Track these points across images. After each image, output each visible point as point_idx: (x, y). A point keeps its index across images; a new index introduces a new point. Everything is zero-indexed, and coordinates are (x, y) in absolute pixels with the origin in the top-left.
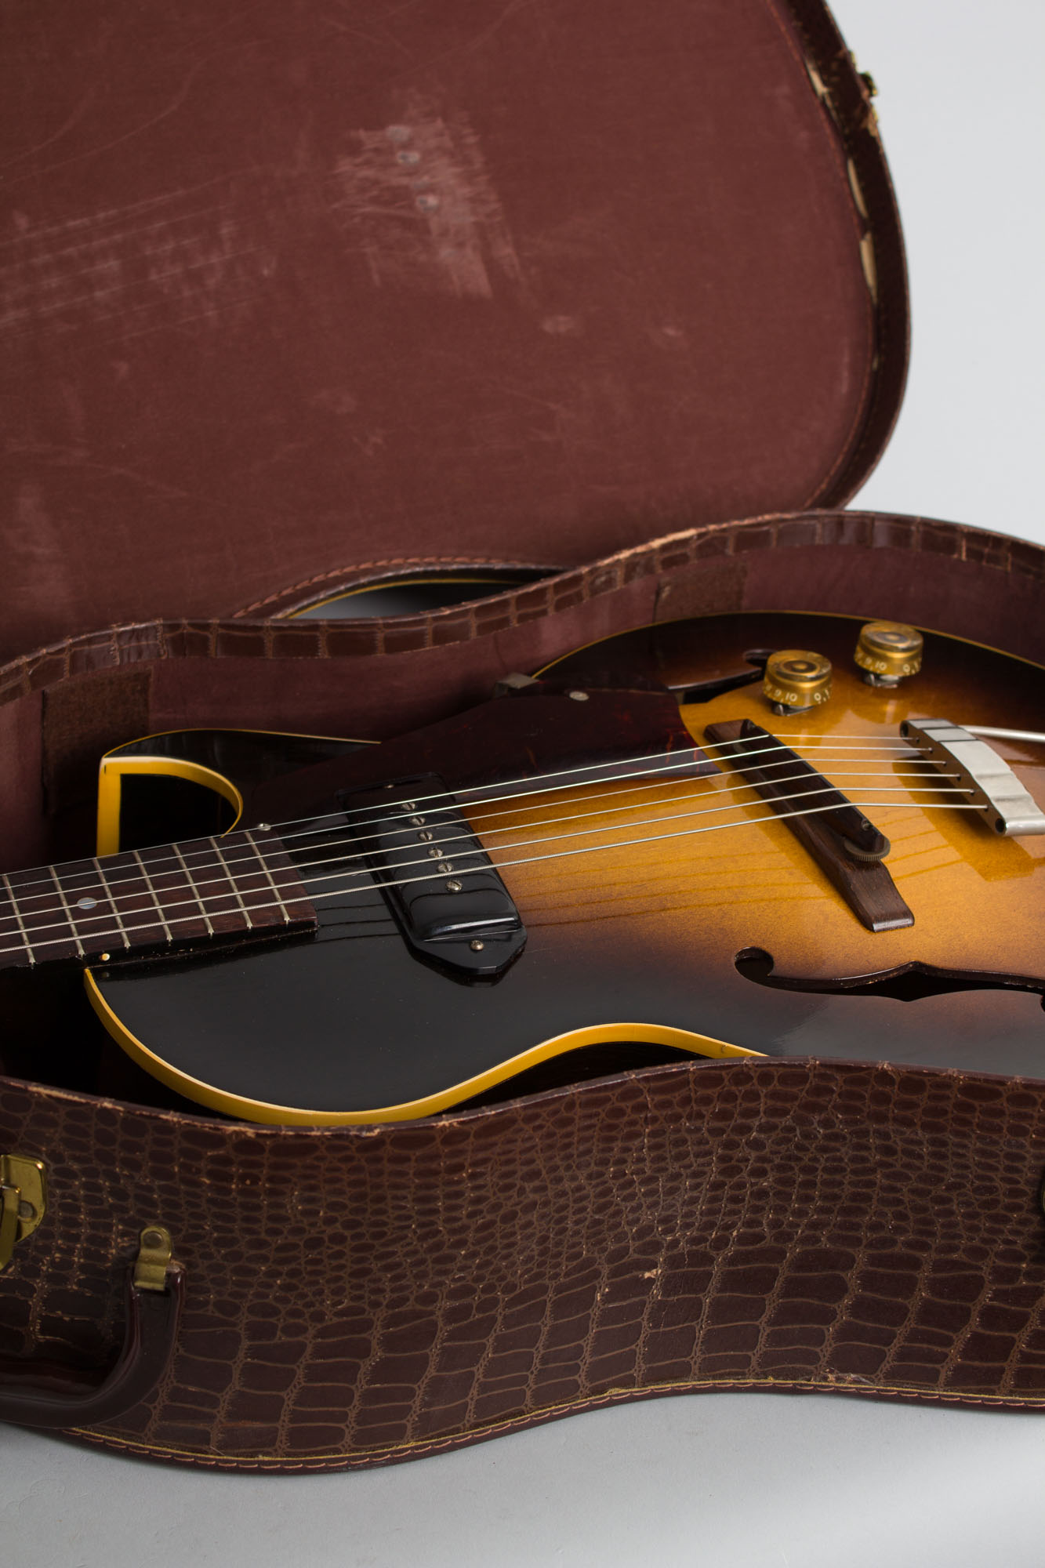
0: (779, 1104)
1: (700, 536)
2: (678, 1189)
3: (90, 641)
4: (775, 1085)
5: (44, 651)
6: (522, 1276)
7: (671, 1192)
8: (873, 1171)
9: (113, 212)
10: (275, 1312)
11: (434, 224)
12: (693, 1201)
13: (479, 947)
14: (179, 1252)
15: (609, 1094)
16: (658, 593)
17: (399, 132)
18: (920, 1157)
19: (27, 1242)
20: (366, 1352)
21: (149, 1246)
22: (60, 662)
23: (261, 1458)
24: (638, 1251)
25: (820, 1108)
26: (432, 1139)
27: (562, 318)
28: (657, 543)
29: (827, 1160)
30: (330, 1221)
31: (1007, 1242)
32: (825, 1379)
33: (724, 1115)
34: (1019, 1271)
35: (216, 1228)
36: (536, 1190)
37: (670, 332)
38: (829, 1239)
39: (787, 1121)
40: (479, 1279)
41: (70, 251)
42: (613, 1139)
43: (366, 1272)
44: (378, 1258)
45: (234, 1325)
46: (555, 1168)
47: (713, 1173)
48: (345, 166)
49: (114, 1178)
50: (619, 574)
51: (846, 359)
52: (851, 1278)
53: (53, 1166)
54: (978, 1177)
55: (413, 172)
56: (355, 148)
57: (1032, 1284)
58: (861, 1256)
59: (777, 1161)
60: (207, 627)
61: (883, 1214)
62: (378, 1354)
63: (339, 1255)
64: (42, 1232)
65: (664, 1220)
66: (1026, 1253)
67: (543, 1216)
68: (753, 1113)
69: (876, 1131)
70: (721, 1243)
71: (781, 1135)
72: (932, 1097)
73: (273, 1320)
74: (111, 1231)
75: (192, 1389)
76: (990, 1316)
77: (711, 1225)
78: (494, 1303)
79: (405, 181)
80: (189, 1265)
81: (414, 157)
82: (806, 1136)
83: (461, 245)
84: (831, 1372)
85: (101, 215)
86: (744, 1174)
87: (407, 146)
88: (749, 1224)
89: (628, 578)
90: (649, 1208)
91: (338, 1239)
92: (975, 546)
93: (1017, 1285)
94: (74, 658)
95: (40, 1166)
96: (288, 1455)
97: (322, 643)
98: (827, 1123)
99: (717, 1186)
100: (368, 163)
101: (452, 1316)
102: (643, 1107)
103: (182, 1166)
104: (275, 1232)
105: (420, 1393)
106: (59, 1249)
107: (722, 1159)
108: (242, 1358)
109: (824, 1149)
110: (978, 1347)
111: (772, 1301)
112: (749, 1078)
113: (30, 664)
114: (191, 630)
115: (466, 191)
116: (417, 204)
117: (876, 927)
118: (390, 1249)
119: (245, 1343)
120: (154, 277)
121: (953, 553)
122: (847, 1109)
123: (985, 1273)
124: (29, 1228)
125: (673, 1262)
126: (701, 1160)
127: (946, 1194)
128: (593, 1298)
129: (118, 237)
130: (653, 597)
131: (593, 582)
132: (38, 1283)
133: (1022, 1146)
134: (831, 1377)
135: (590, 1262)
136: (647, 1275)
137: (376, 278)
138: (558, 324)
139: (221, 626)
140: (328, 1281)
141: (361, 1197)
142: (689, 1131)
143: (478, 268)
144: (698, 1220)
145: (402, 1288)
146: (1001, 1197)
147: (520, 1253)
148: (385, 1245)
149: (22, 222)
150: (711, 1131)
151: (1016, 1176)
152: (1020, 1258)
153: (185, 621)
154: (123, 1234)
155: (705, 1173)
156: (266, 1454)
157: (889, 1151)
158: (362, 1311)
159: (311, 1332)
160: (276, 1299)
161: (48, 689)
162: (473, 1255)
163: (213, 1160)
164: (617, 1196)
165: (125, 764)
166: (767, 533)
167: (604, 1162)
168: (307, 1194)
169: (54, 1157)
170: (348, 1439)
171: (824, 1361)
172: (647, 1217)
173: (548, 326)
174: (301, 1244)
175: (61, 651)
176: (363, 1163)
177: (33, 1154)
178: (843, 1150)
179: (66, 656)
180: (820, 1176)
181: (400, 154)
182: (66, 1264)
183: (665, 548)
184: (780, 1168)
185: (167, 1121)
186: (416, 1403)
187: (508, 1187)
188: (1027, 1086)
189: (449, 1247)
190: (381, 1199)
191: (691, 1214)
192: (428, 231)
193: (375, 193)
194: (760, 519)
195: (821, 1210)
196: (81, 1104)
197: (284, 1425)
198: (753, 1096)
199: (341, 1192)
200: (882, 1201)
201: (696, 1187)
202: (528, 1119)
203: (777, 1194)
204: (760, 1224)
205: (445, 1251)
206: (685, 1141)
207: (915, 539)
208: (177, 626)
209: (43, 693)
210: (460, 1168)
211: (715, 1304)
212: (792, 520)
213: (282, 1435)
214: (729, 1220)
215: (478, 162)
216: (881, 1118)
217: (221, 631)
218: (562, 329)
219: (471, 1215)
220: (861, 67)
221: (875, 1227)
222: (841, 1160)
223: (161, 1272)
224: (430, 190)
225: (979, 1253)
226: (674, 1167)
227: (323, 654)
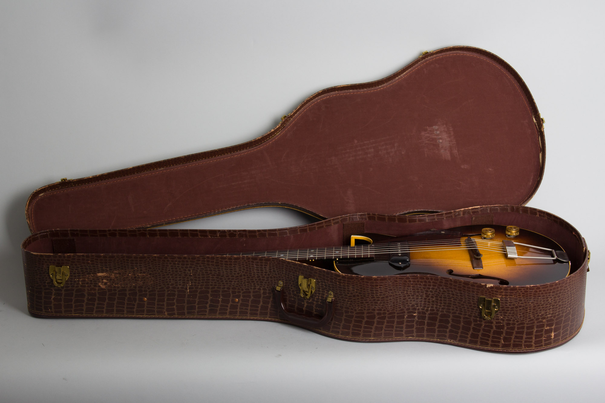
0: (434, 284)
1: (481, 208)
2: (418, 298)
3: (353, 215)
4: (433, 280)
5: (344, 216)
6: (390, 309)
7: (417, 299)
8: (451, 298)
9: (374, 140)
10: (349, 309)
11: (440, 146)
12: (421, 301)
13: (400, 263)
14: (334, 296)
15: (404, 277)
16: (472, 219)
17: (435, 127)
18: (458, 296)
19: (313, 295)
20: (363, 319)
21: (330, 295)
22: (347, 218)
23: (347, 337)
24: (412, 309)
25: (441, 286)
26: (372, 279)
27: (466, 165)
28: (470, 208)
29: (444, 296)
30: (357, 292)
31: (474, 314)
32: (448, 340)
33: (425, 285)
34: (477, 320)
35: (340, 292)
36: (391, 293)
37: (490, 169)
38: (446, 312)
39: (436, 288)
40: (382, 308)
41: (365, 147)
42: (405, 286)
43: (363, 303)
44: (365, 300)
45: (343, 310)
46: (395, 290)
47: (424, 296)
48: (423, 133)
49: (325, 283)
50: (462, 213)
51: (532, 178)
52: (450, 319)
53: (317, 281)
54: (468, 300)
55: (438, 135)
56: (426, 130)
57: (480, 323)
58: (451, 315)
59: (435, 295)
60: (375, 215)
61: (454, 307)
62: (366, 319)
63: (358, 299)
64: (315, 293)
65: (417, 304)
66: (478, 316)
67: (393, 298)
68: (430, 285)
69: (451, 291)
70: (427, 310)
71: (436, 290)
72: (459, 284)
73: (348, 310)
74: (324, 292)
75: (337, 323)
76: (474, 329)
77: (425, 307)
78: (385, 313)
79: (435, 137)
80: (336, 299)
81: (438, 132)
82: (440, 291)
83: (445, 150)
84: (449, 339)
85: (371, 141)
86: (430, 297)
87: (437, 130)
88: (432, 307)
89: (464, 214)
90: (413, 301)
91: (358, 296)
92: (540, 214)
93: (477, 323)
94: (349, 218)
95: (315, 280)
96: (352, 337)
97: (396, 219)
98: (443, 289)
99: (425, 299)
100: (428, 133)
101: (378, 314)
102: (410, 281)
103: (335, 281)
104: (348, 293)
105: (373, 328)
106: (318, 296)
107: (426, 294)
108: (344, 317)
109: (443, 294)
110: (473, 336)
111: (437, 323)
112: (429, 279)
113: (341, 218)
114: (372, 215)
115: (449, 139)
116: (437, 141)
117: (475, 269)
118: (366, 299)
119: (344, 314)
120: (380, 153)
121: (536, 215)
122: (446, 286)
123: (472, 320)
124: (313, 291)
125: (419, 313)
126: (422, 293)
127: (463, 304)
128: (404, 317)
129: (374, 145)
130: (471, 219)
131: (455, 214)
132: (315, 302)
133: (474, 295)
134: (449, 340)
135: (402, 310)
136: (414, 315)
137: (426, 155)
138: (465, 166)
139: (378, 215)
140: (357, 304)
141: (361, 288)
142: (419, 287)
143: (449, 154)
144: (422, 305)
145: (369, 307)
146: (472, 305)
147: (390, 304)
148: (366, 298)
149: (356, 141)
150: (423, 288)
151: (474, 300)
152: (477, 318)
153: (371, 213)
154: (326, 293)
155: (423, 296)
156: (348, 336)
157: (453, 295)
158: (362, 310)
159: (355, 313)
160: (349, 306)
161: (344, 223)
162: (381, 303)
163: (339, 279)
164: (407, 297)
165: (356, 237)
166: (497, 209)
167: (404, 290)
168: (353, 287)
169: (317, 279)
170: (361, 335)
171: (447, 337)
172: (413, 303)
173: (462, 167)
174: (352, 296)
175: (347, 216)
176: (361, 282)
177: (314, 279)
178: (446, 294)
179: (348, 217)
180: (443, 299)
181: (435, 132)
182: (318, 299)
183: (472, 209)
184: (436, 297)
185: (332, 272)
186: (373, 330)
187: (386, 291)
188: (473, 283)
189: (377, 301)
190: (364, 289)
191: (421, 304)
192: (439, 147)
193: (429, 139)
194: (495, 205)
195: (444, 306)
196: (320, 269)
197: (351, 331)
198: (429, 282)
199: (358, 287)
200: (453, 304)
201: (422, 298)
202: (389, 279)
203: (436, 302)
204: (433, 307)
205: (376, 301)
206: (418, 289)
207: (529, 212)
208: (370, 214)
209: (343, 224)
210: (377, 286)
211: (428, 323)
212: (502, 206)
213: (351, 333)
214: (428, 306)
215: (452, 133)
216: (451, 288)
217: (378, 216)
218: (465, 167)
219: (380, 295)
220: (541, 117)
221: (453, 310)
222: (446, 296)
223: (331, 299)
224: (441, 139)
225: (470, 316)
226: (417, 294)
227: (397, 222)
